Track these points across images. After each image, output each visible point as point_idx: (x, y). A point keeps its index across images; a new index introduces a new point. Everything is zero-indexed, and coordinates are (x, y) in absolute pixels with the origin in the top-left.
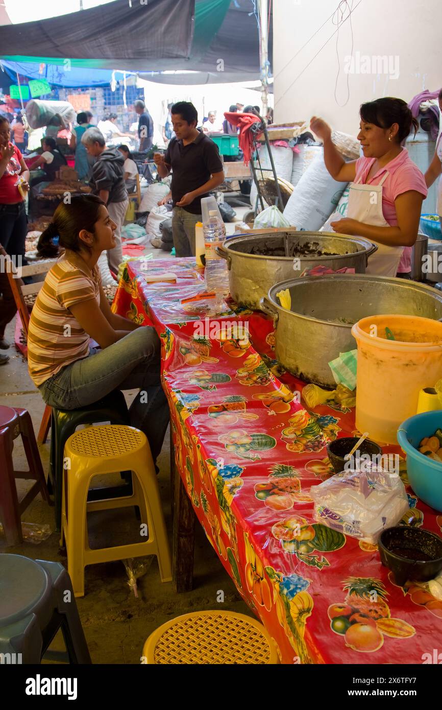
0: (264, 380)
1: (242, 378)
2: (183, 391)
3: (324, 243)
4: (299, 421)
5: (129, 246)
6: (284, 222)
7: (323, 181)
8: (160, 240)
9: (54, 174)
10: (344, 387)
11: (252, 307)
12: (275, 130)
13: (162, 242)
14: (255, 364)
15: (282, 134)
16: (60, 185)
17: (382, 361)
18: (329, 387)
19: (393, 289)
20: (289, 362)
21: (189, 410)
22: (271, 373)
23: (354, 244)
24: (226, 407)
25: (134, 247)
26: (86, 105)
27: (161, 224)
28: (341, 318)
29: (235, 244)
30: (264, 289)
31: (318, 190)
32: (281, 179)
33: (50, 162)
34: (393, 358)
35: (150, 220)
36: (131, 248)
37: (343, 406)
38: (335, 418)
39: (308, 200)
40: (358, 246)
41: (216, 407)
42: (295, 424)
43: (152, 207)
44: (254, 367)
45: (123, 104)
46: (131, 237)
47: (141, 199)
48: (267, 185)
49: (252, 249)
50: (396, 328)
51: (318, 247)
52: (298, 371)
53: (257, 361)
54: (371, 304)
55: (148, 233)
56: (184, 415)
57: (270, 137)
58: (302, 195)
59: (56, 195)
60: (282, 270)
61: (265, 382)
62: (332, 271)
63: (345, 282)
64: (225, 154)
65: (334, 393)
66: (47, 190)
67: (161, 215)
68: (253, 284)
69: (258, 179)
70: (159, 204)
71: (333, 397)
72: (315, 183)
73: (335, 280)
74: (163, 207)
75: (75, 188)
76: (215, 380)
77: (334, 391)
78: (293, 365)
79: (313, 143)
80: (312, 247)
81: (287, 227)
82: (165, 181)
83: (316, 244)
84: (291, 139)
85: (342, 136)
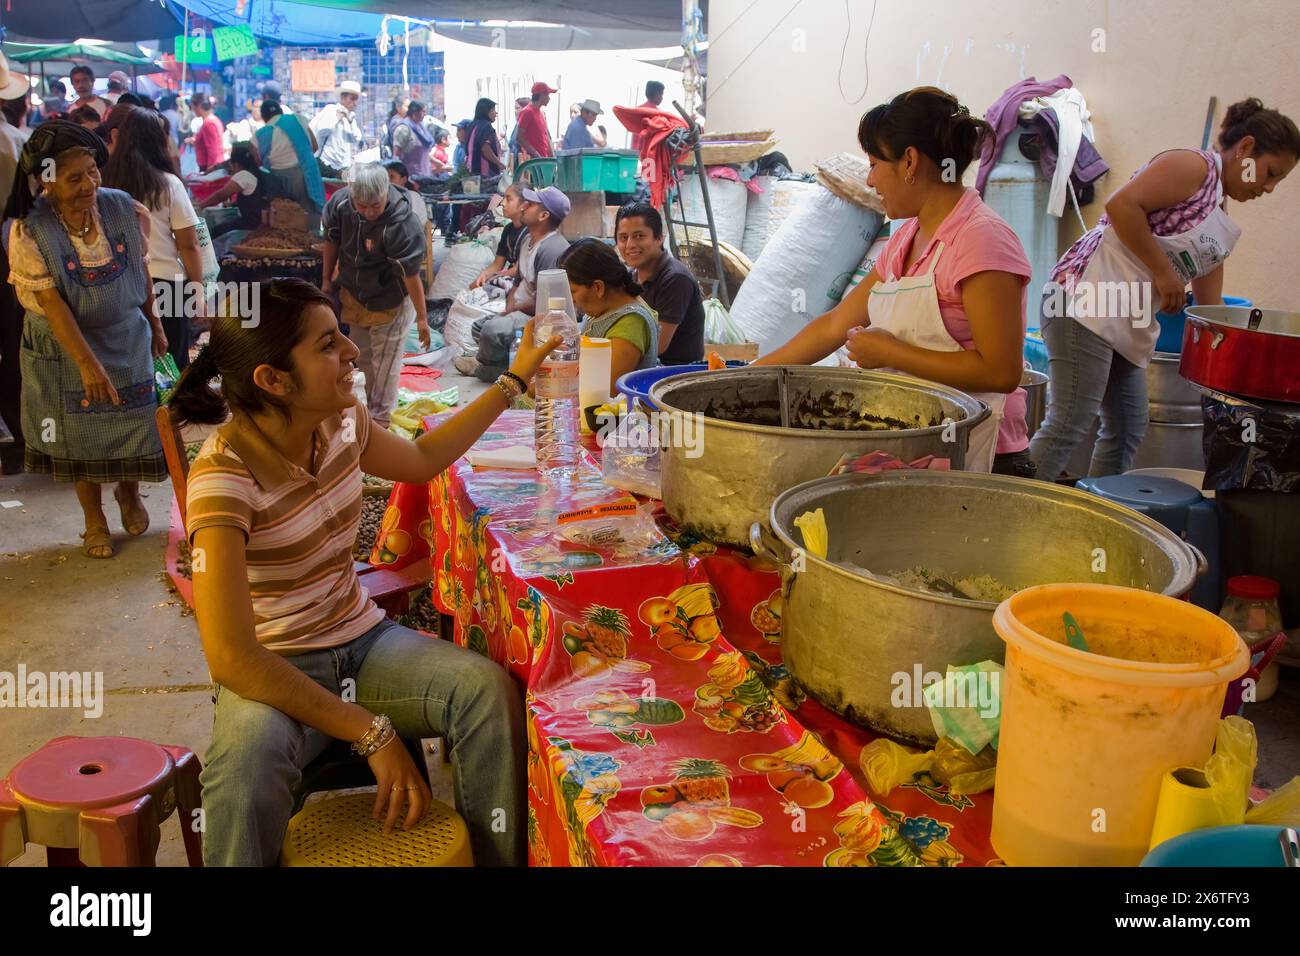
0: (760, 719)
1: (709, 711)
2: (577, 745)
3: (865, 395)
4: (859, 831)
5: (408, 369)
6: (734, 334)
7: (813, 253)
8: (474, 359)
9: (259, 216)
10: (956, 746)
11: (716, 538)
12: (714, 145)
13: (477, 363)
14: (736, 677)
15: (727, 154)
16: (268, 239)
17: (1074, 704)
18: (919, 742)
19: (1039, 509)
20: (820, 679)
21: (597, 798)
22: (775, 702)
23: (936, 401)
24: (683, 791)
25: (420, 370)
26: (328, 83)
27: (475, 323)
28: (919, 569)
29: (674, 391)
30: (746, 499)
31: (802, 269)
32: (723, 243)
33: (249, 192)
34: (1105, 697)
35: (453, 317)
36: (414, 374)
37: (953, 792)
38: (942, 824)
39: (781, 290)
40: (943, 405)
41: (660, 790)
42: (851, 841)
43: (458, 291)
44: (734, 684)
45: (401, 81)
46: (413, 350)
47: (435, 274)
48: (694, 256)
49: (710, 404)
50: (1086, 614)
51: (852, 402)
52: (841, 700)
53: (737, 670)
54: (986, 540)
55: (449, 344)
56: (587, 811)
57: (705, 160)
58: (770, 277)
59: (262, 259)
60: (789, 457)
61: (763, 722)
62: (900, 463)
63: (931, 489)
64: (608, 189)
65: (930, 758)
66: (244, 247)
67: (476, 307)
68: (721, 486)
69: (678, 242)
70: (472, 287)
71: (925, 768)
72: (796, 256)
73: (910, 483)
74: (480, 291)
75: (301, 245)
76: (648, 717)
77: (930, 753)
78: (830, 686)
79: (788, 175)
80: (839, 403)
81: (741, 344)
82: (486, 238)
83: (849, 396)
84: (744, 166)
85: (854, 163)
